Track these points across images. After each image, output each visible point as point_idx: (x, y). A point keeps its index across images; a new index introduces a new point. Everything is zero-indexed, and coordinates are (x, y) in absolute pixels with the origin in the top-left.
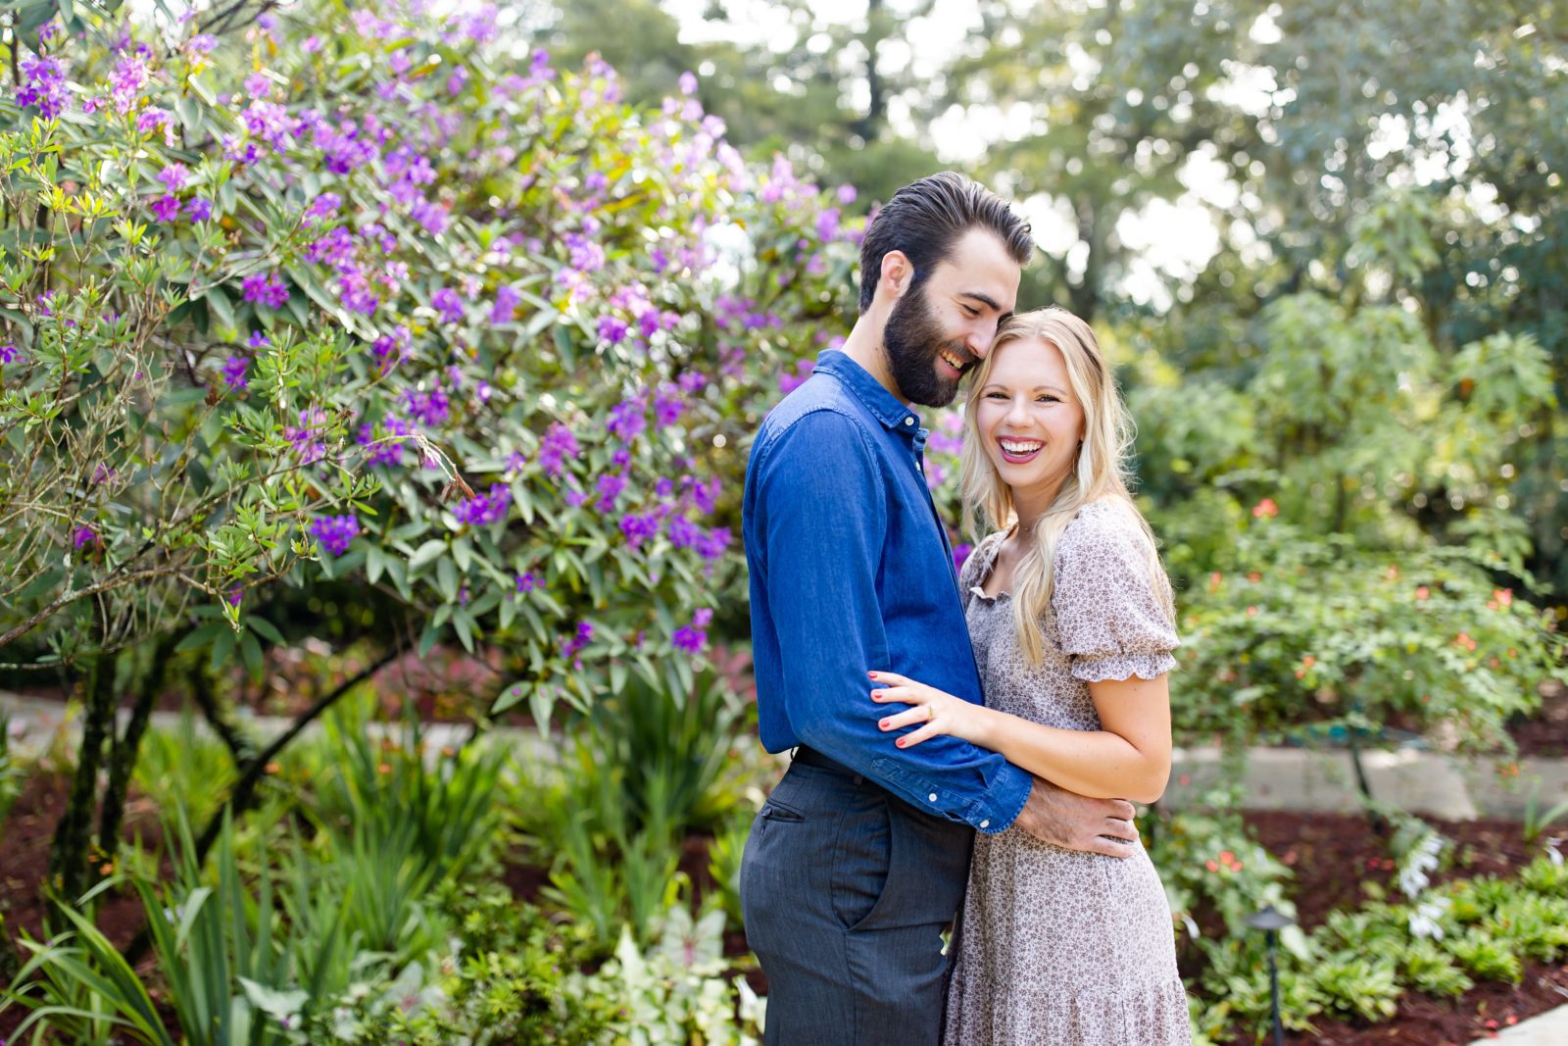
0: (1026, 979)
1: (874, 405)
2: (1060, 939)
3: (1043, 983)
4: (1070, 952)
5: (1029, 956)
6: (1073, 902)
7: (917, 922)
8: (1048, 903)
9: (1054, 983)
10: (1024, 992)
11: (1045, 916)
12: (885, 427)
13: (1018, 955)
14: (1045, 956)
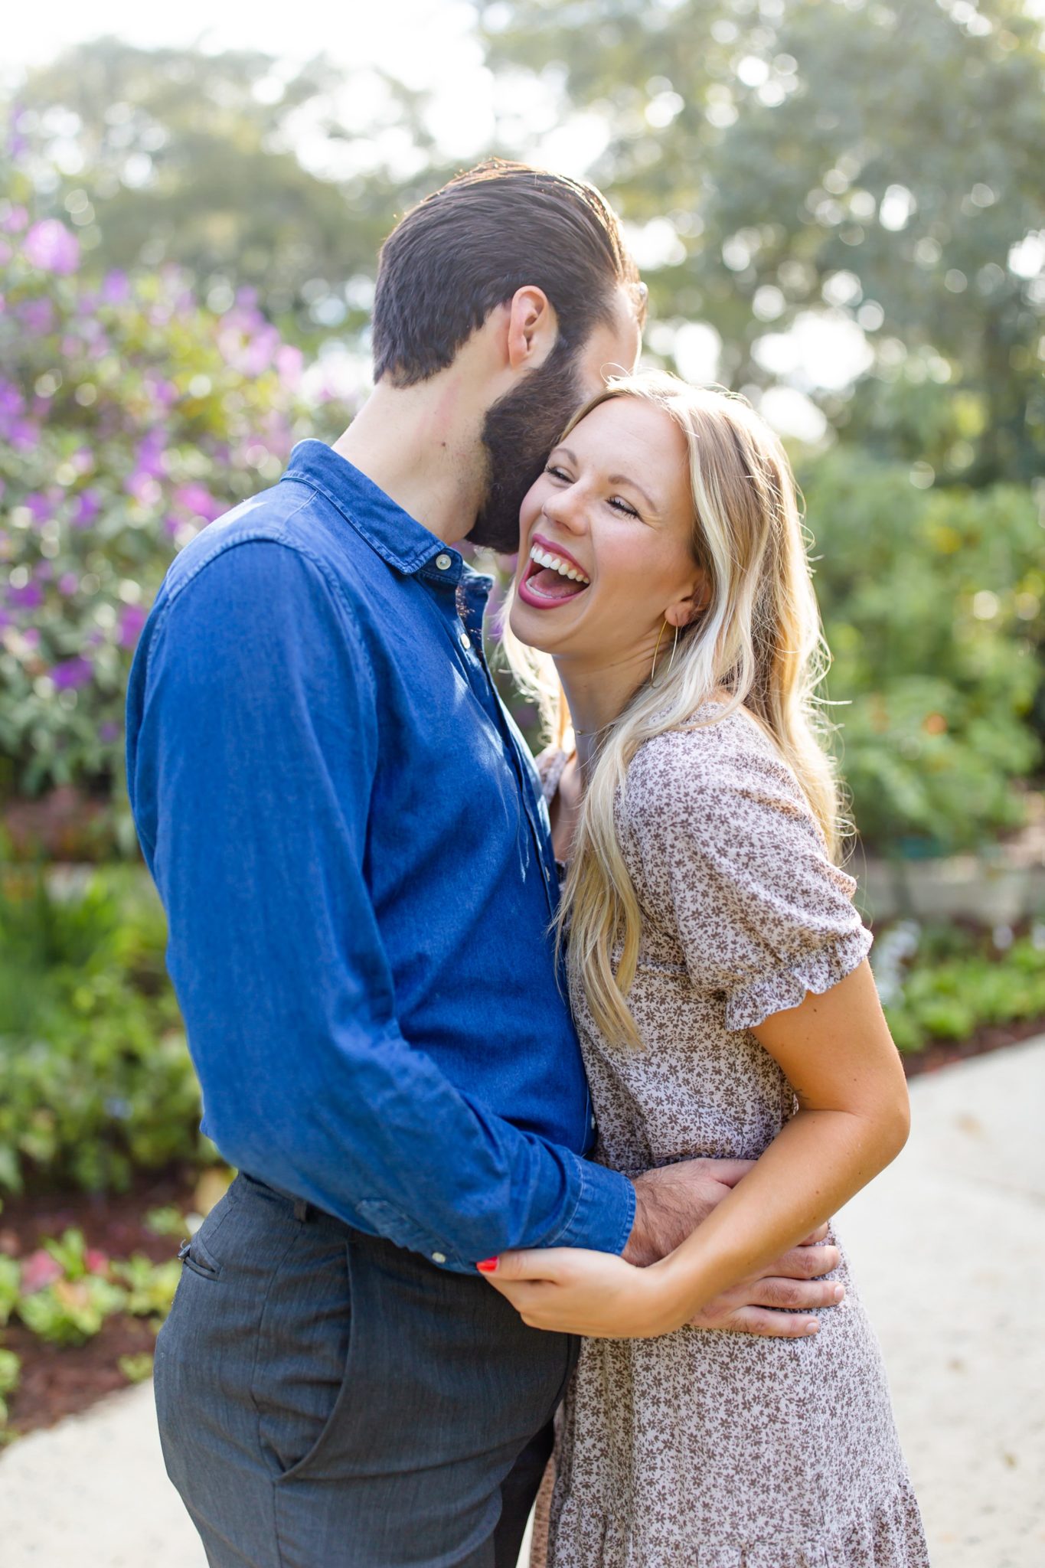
0: (661, 1519)
1: (377, 533)
2: (712, 1456)
3: (689, 1529)
4: (729, 1479)
5: (664, 1479)
6: (728, 1393)
7: (404, 1465)
8: (688, 1392)
9: (707, 1533)
10: (657, 1542)
11: (683, 1412)
12: (395, 572)
13: (645, 1475)
14: (689, 1484)
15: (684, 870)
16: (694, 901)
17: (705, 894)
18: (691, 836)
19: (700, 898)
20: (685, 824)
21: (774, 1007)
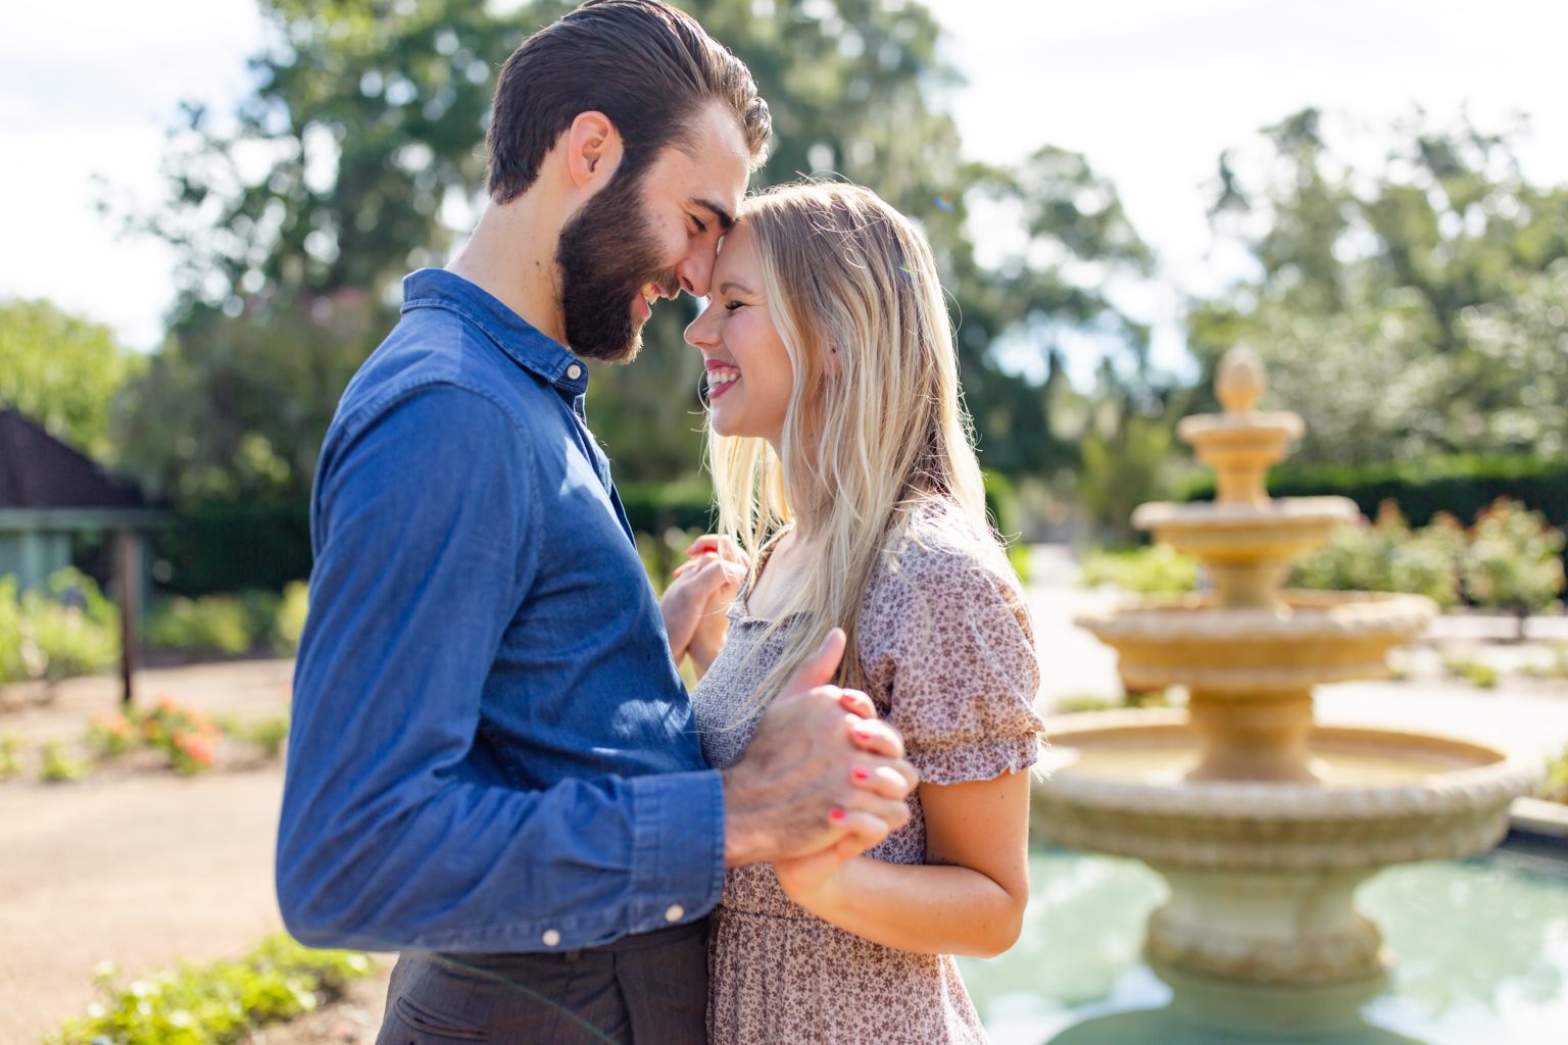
15: (945, 637)
16: (945, 667)
17: (956, 665)
18: (960, 608)
19: (951, 666)
20: (959, 596)
21: (972, 775)
